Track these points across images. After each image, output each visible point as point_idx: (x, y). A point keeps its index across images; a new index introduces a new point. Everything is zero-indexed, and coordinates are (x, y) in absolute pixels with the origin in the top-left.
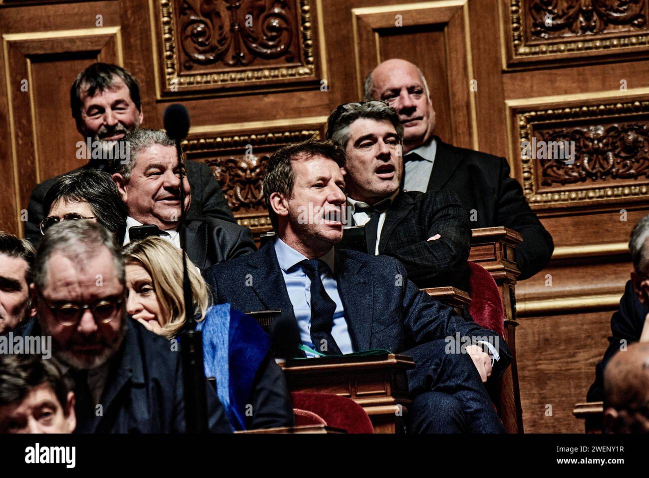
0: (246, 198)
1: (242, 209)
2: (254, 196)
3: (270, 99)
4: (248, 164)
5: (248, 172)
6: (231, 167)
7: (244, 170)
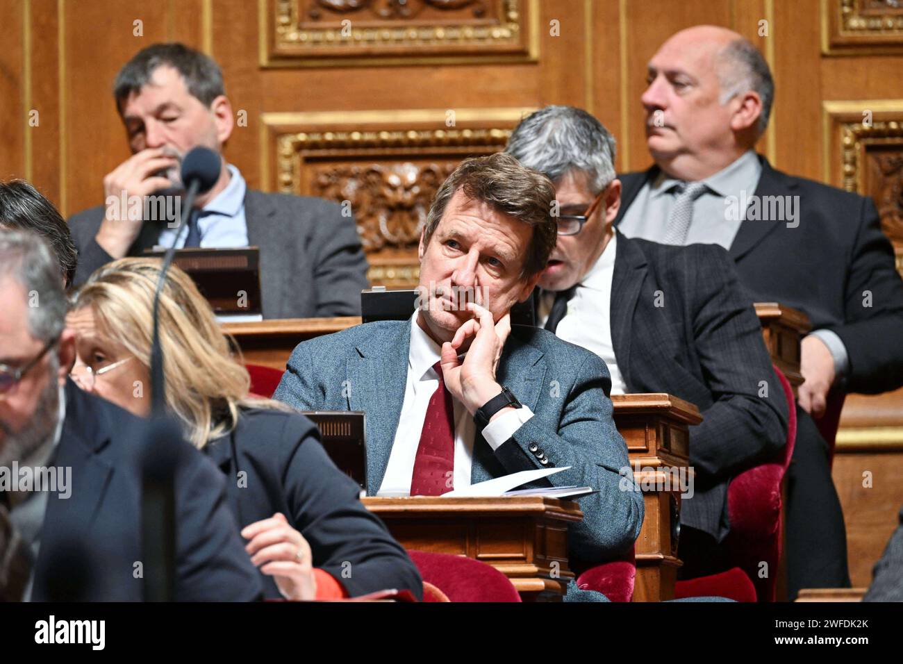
0: (394, 233)
1: (387, 252)
2: (407, 232)
3: (442, 75)
4: (402, 178)
5: (400, 191)
6: (371, 181)
7: (394, 188)
